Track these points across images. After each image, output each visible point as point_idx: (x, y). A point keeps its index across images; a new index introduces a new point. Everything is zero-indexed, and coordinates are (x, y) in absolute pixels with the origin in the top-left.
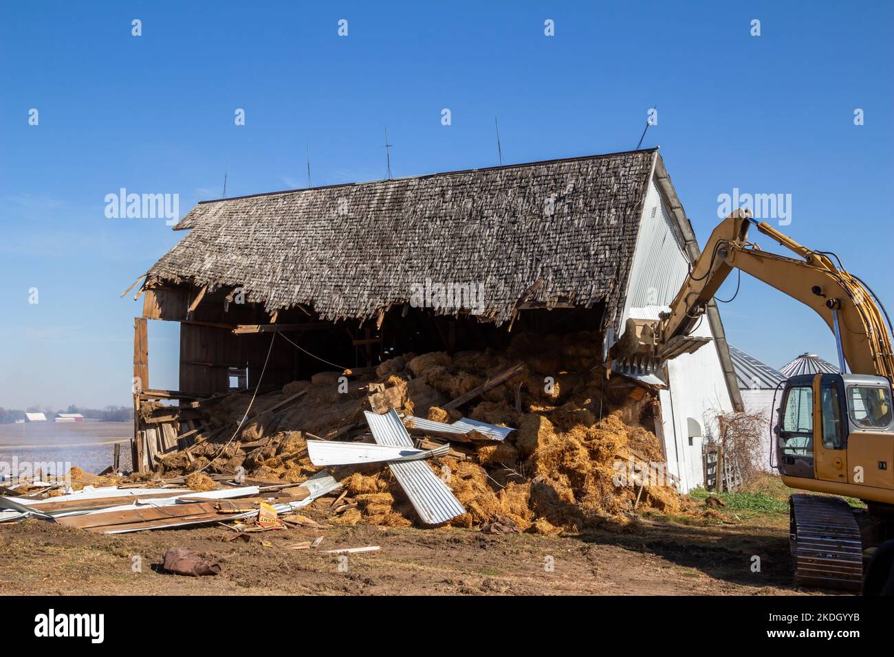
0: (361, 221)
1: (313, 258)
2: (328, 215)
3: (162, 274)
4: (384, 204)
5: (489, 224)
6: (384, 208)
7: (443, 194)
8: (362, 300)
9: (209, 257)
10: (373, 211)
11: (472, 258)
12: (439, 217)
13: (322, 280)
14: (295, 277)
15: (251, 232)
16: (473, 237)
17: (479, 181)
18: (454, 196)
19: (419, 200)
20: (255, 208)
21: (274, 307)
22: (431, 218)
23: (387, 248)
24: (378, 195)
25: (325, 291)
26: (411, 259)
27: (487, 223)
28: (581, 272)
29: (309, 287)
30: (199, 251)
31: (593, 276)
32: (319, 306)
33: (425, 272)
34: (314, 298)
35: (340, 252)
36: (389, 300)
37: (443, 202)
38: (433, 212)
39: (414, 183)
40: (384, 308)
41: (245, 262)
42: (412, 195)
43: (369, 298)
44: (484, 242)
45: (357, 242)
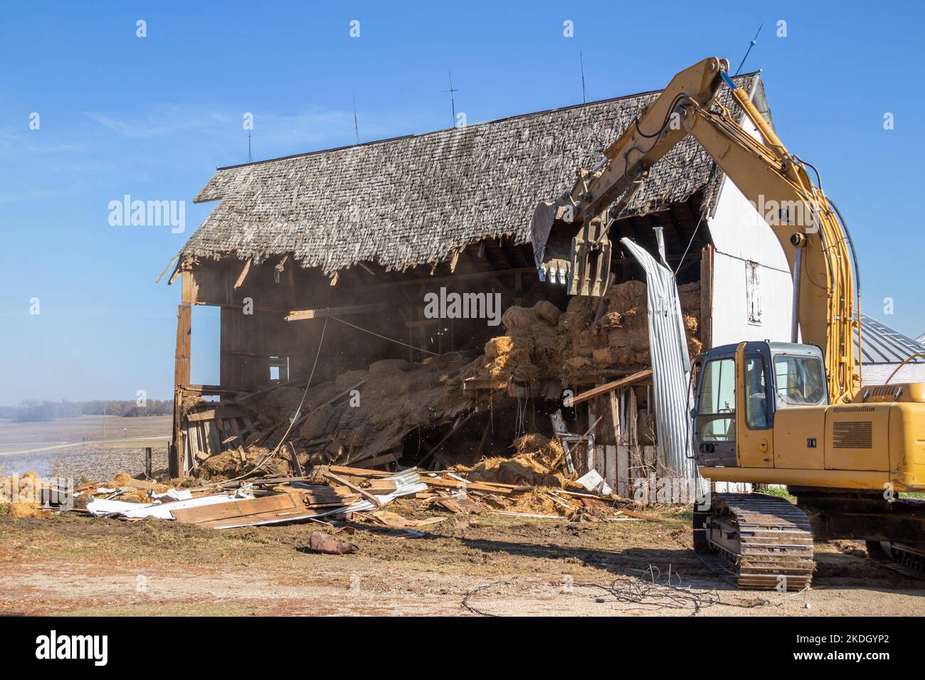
0: (425, 171)
1: (372, 215)
2: (384, 170)
3: (198, 253)
4: (450, 152)
5: (573, 156)
6: (450, 156)
7: (519, 135)
8: (432, 246)
9: (249, 227)
10: (439, 160)
11: (555, 188)
12: (516, 157)
13: (386, 234)
14: (353, 235)
15: (295, 197)
16: (555, 169)
17: (560, 119)
18: (532, 136)
19: (491, 144)
20: (293, 170)
21: (334, 268)
22: (506, 159)
23: (458, 193)
24: (443, 144)
25: (390, 244)
26: (486, 200)
27: (570, 155)
28: (675, 177)
29: (371, 243)
30: (235, 223)
31: (688, 177)
32: (385, 258)
33: (503, 209)
34: (378, 253)
35: (403, 204)
36: (463, 241)
37: (519, 142)
38: (508, 154)
39: (484, 129)
40: (458, 248)
41: (293, 228)
42: (482, 140)
43: (440, 243)
44: (568, 172)
45: (423, 192)
